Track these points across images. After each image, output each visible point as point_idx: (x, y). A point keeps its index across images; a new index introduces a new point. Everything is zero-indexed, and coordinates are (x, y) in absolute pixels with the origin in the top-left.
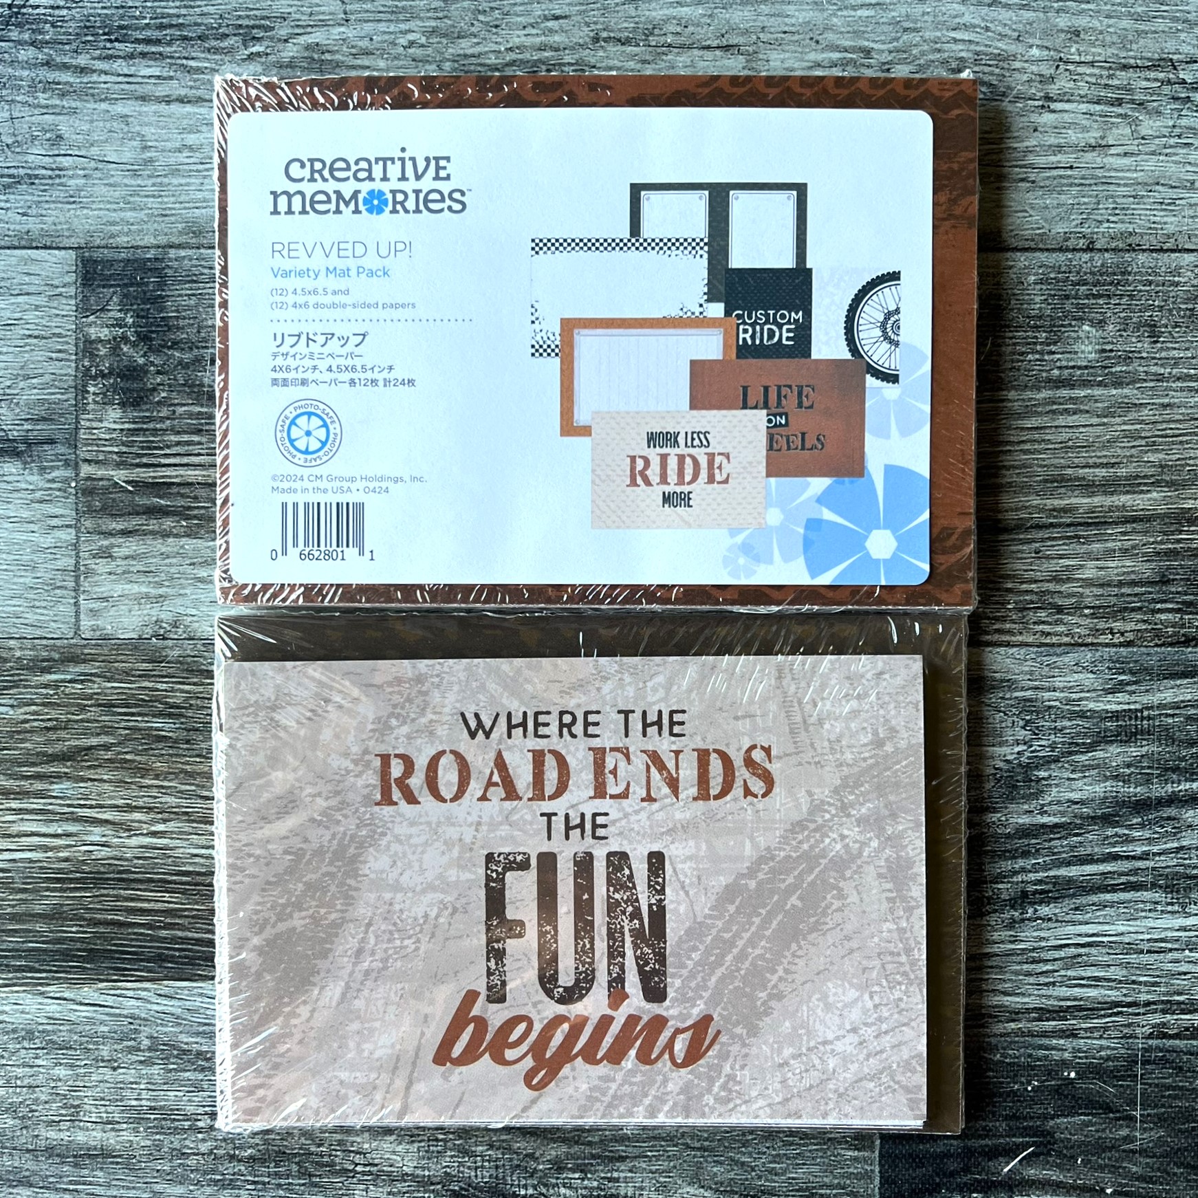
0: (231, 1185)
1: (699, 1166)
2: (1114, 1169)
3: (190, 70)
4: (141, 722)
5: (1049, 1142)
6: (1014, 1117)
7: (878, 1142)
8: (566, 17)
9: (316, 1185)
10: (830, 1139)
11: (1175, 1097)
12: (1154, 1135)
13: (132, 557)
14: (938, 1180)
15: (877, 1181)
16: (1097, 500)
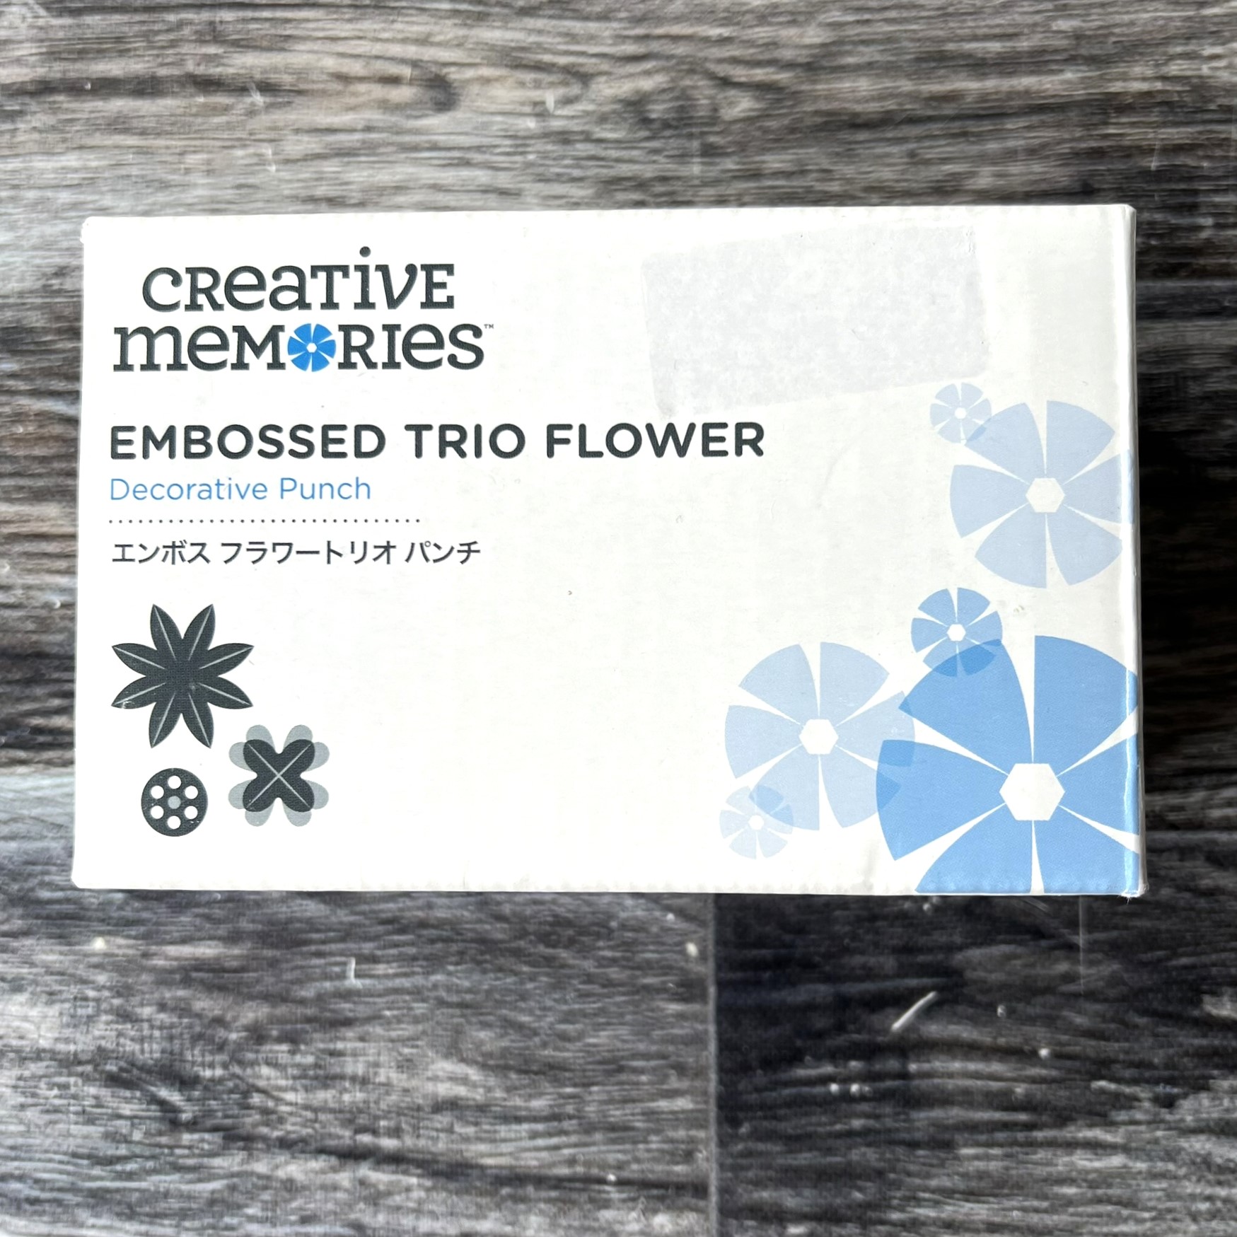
1: (458, 1031)
2: (1050, 1021)
5: (956, 984)
6: (906, 949)
7: (712, 990)
14: (799, 1043)
15: (712, 1047)
16: (991, 84)
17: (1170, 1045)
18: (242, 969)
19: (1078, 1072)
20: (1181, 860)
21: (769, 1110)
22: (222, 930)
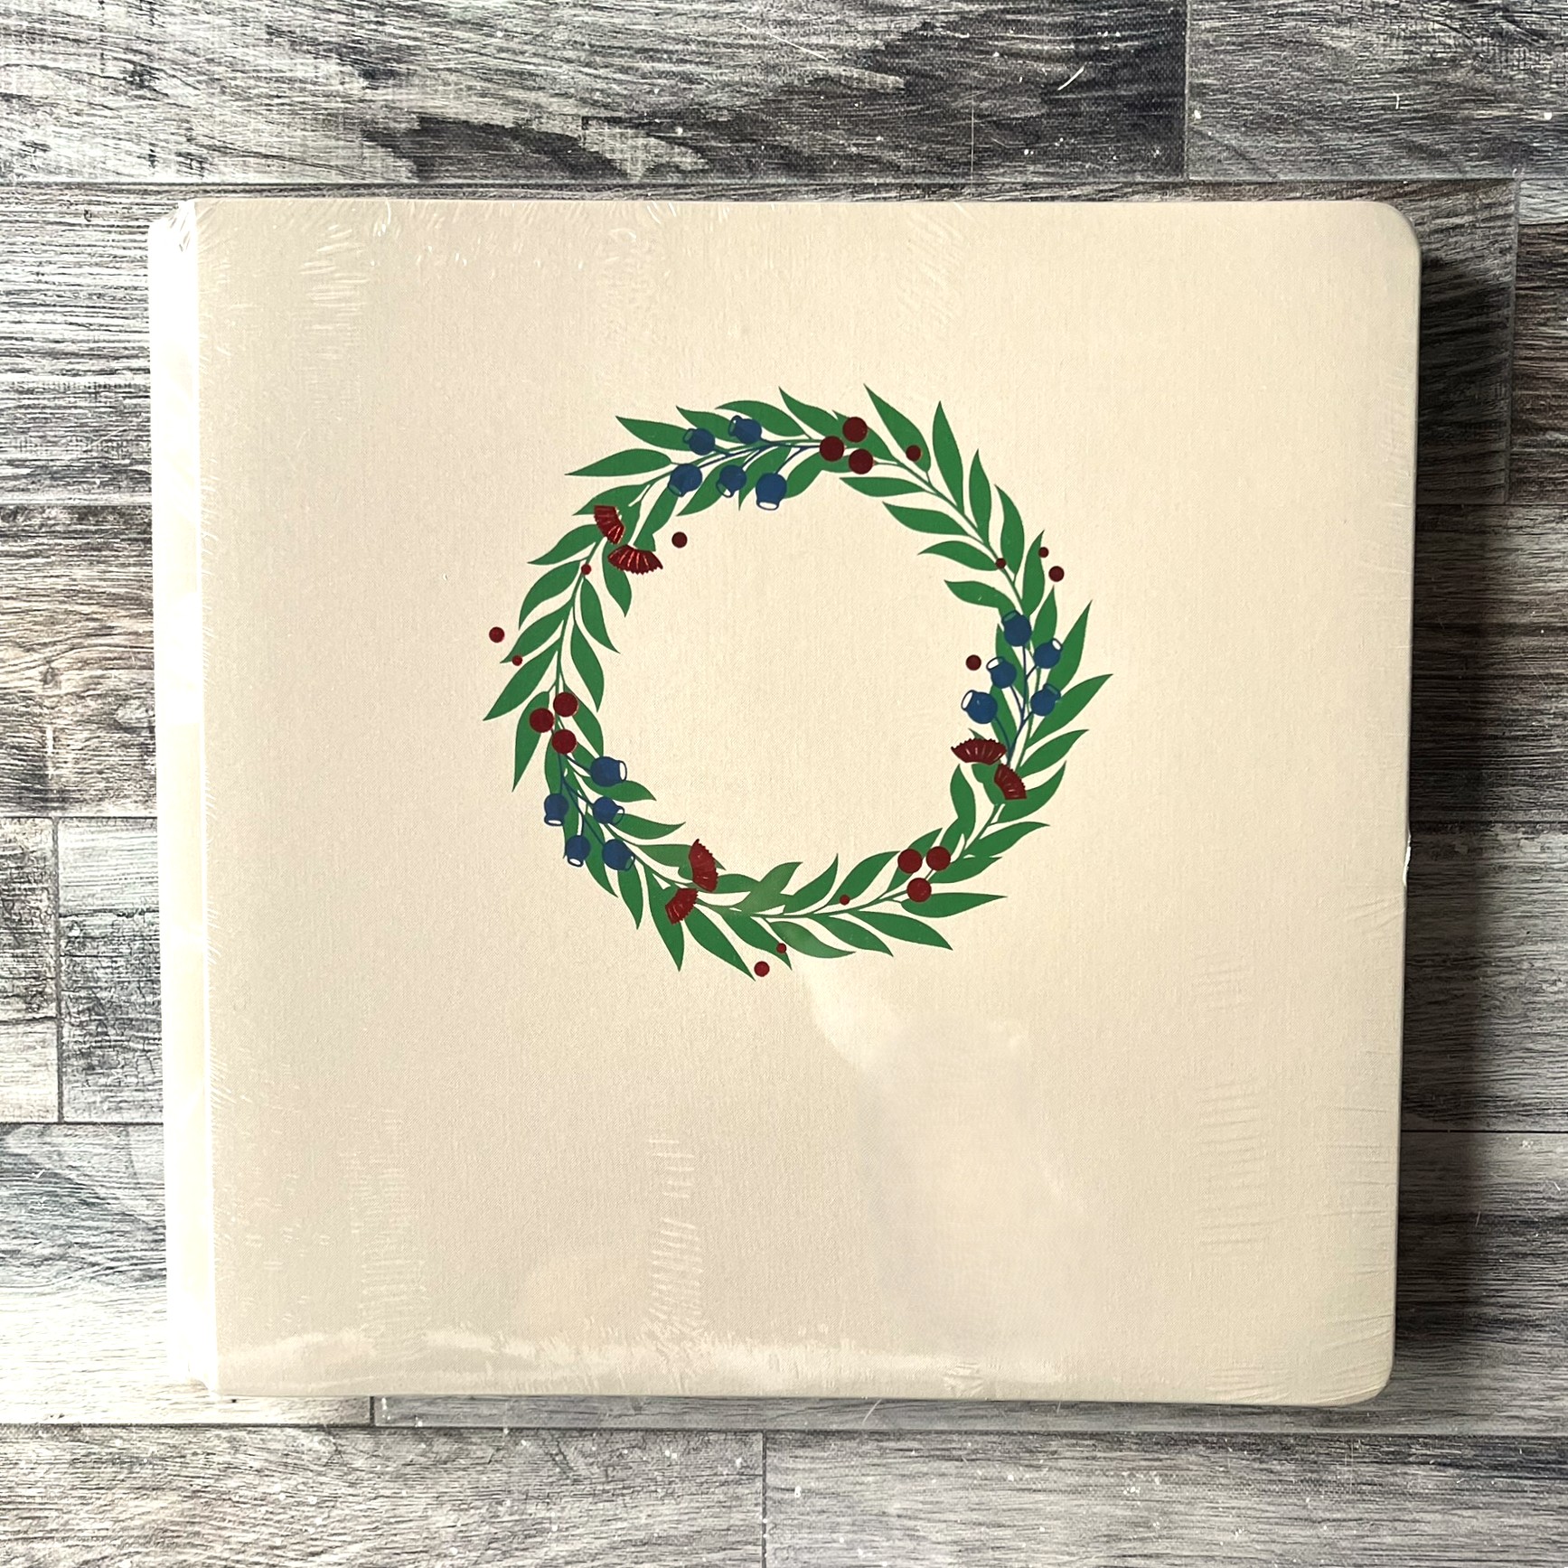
1: (1336, 66)
2: (992, 73)
5: (1046, 94)
6: (1074, 115)
7: (1186, 91)
8: (1430, 1003)
10: (1226, 93)
11: (943, 135)
12: (959, 104)
14: (1137, 61)
15: (1187, 58)
17: (923, 59)
18: (1462, 102)
19: (976, 43)
20: (914, 166)
21: (1156, 21)
22: (1474, 125)
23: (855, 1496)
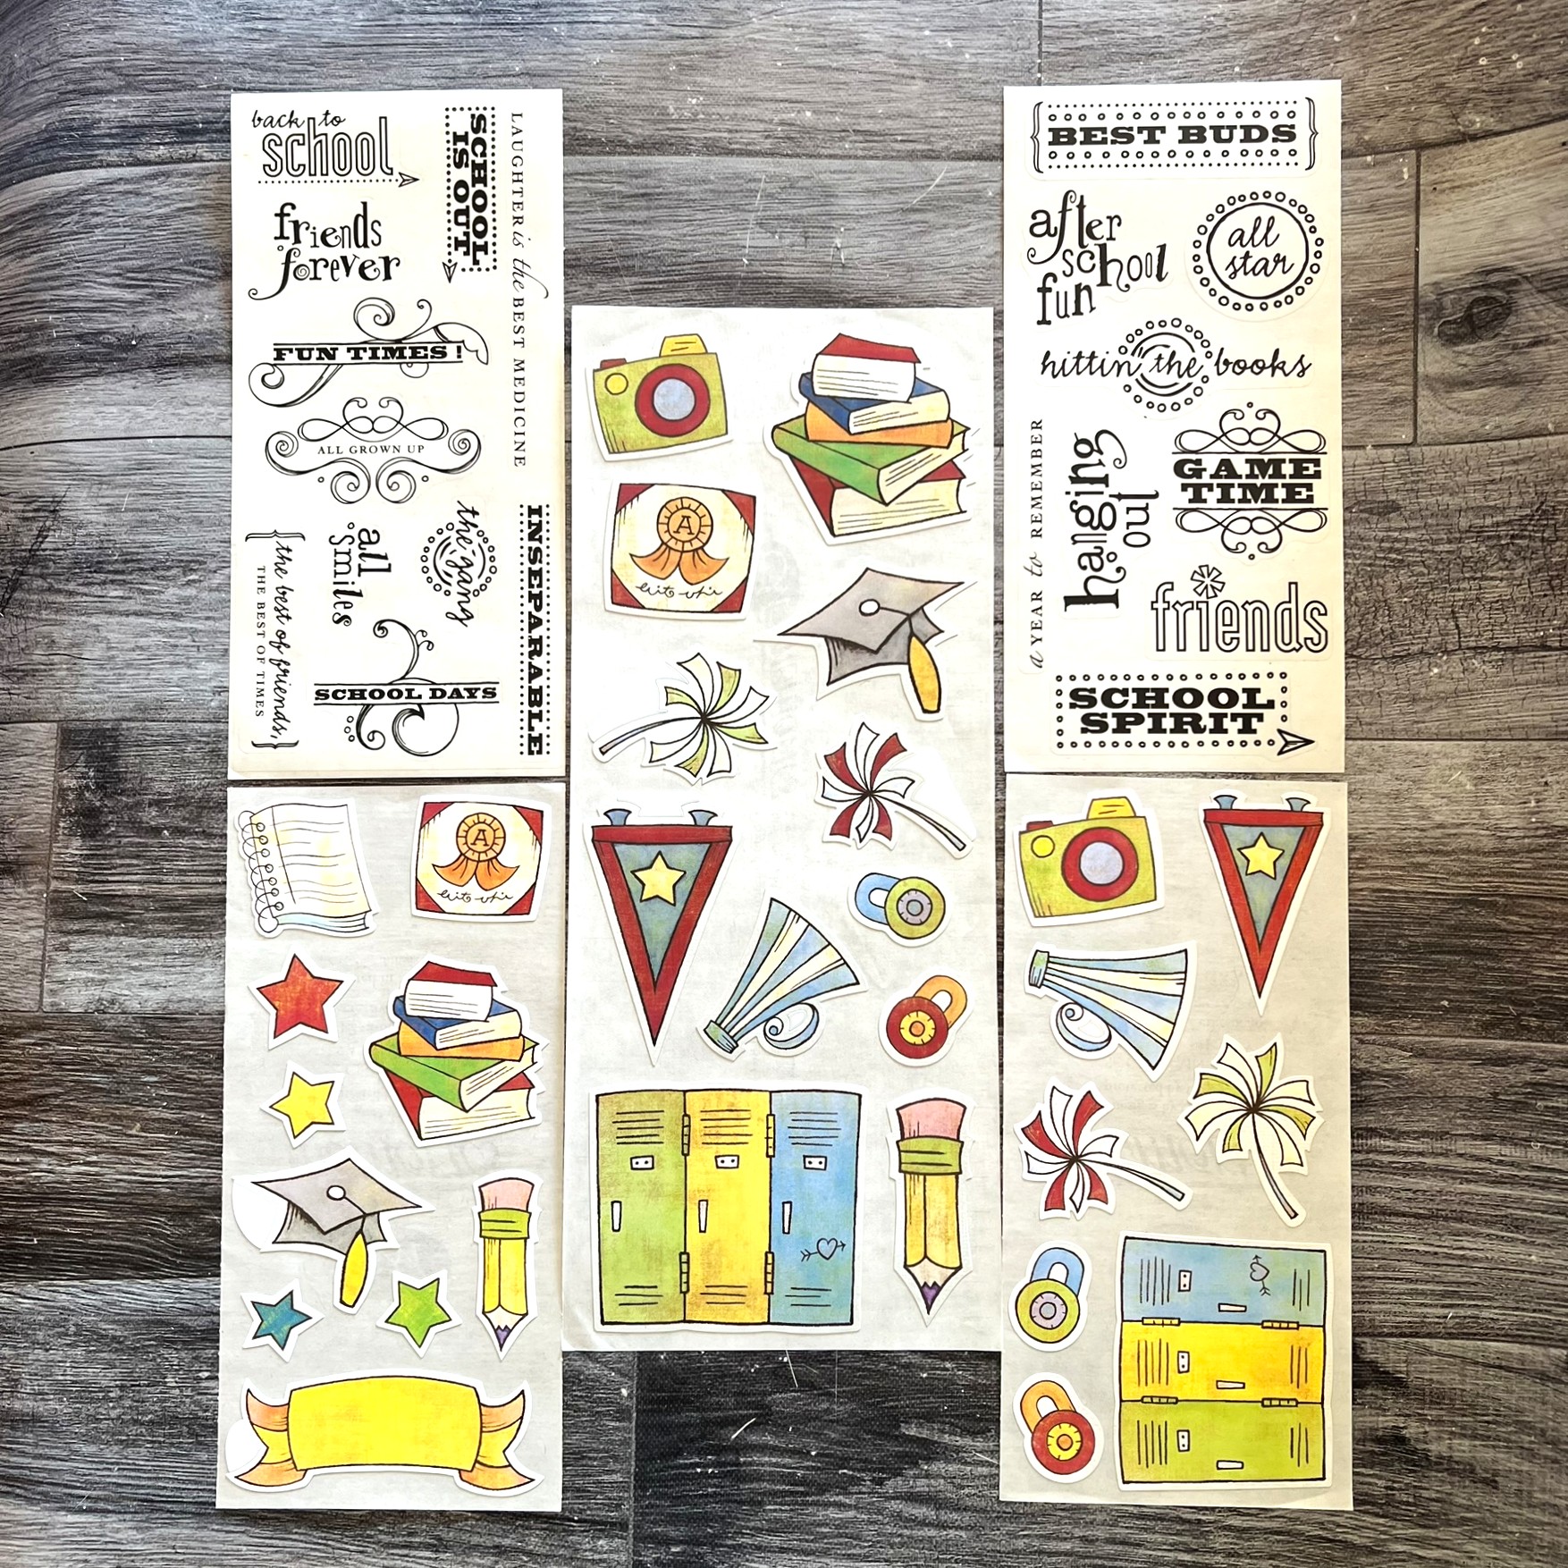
0: (134, 1443)
2: (817, 1436)
3: (144, 592)
4: (81, 1076)
7: (635, 1415)
9: (200, 1443)
10: (597, 1412)
11: (864, 1377)
13: (84, 951)
14: (681, 1445)
15: (633, 1447)
17: (883, 1451)
19: (832, 1464)
21: (663, 1482)
23: (954, 98)
